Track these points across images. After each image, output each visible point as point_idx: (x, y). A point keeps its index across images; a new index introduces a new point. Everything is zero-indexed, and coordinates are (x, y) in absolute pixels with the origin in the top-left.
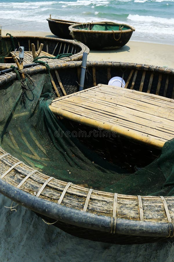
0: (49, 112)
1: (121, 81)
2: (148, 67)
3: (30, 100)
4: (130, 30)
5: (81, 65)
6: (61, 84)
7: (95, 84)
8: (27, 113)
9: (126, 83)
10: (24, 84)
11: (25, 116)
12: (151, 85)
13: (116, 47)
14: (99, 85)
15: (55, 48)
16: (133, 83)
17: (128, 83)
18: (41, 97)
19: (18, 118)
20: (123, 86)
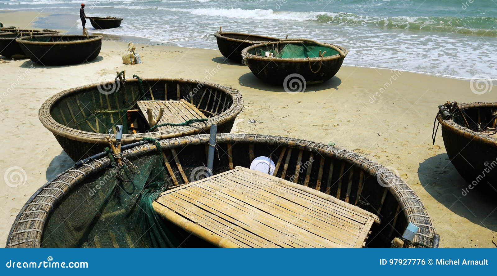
0: (151, 210)
1: (268, 163)
2: (303, 145)
3: (128, 193)
4: (337, 56)
5: (208, 142)
6: (180, 167)
7: (231, 165)
8: (122, 211)
9: (276, 165)
10: (120, 173)
11: (119, 216)
12: (310, 171)
13: (316, 82)
14: (237, 168)
15: (203, 97)
16: (286, 166)
17: (278, 164)
18: (145, 188)
19: (108, 219)
20: (271, 169)
